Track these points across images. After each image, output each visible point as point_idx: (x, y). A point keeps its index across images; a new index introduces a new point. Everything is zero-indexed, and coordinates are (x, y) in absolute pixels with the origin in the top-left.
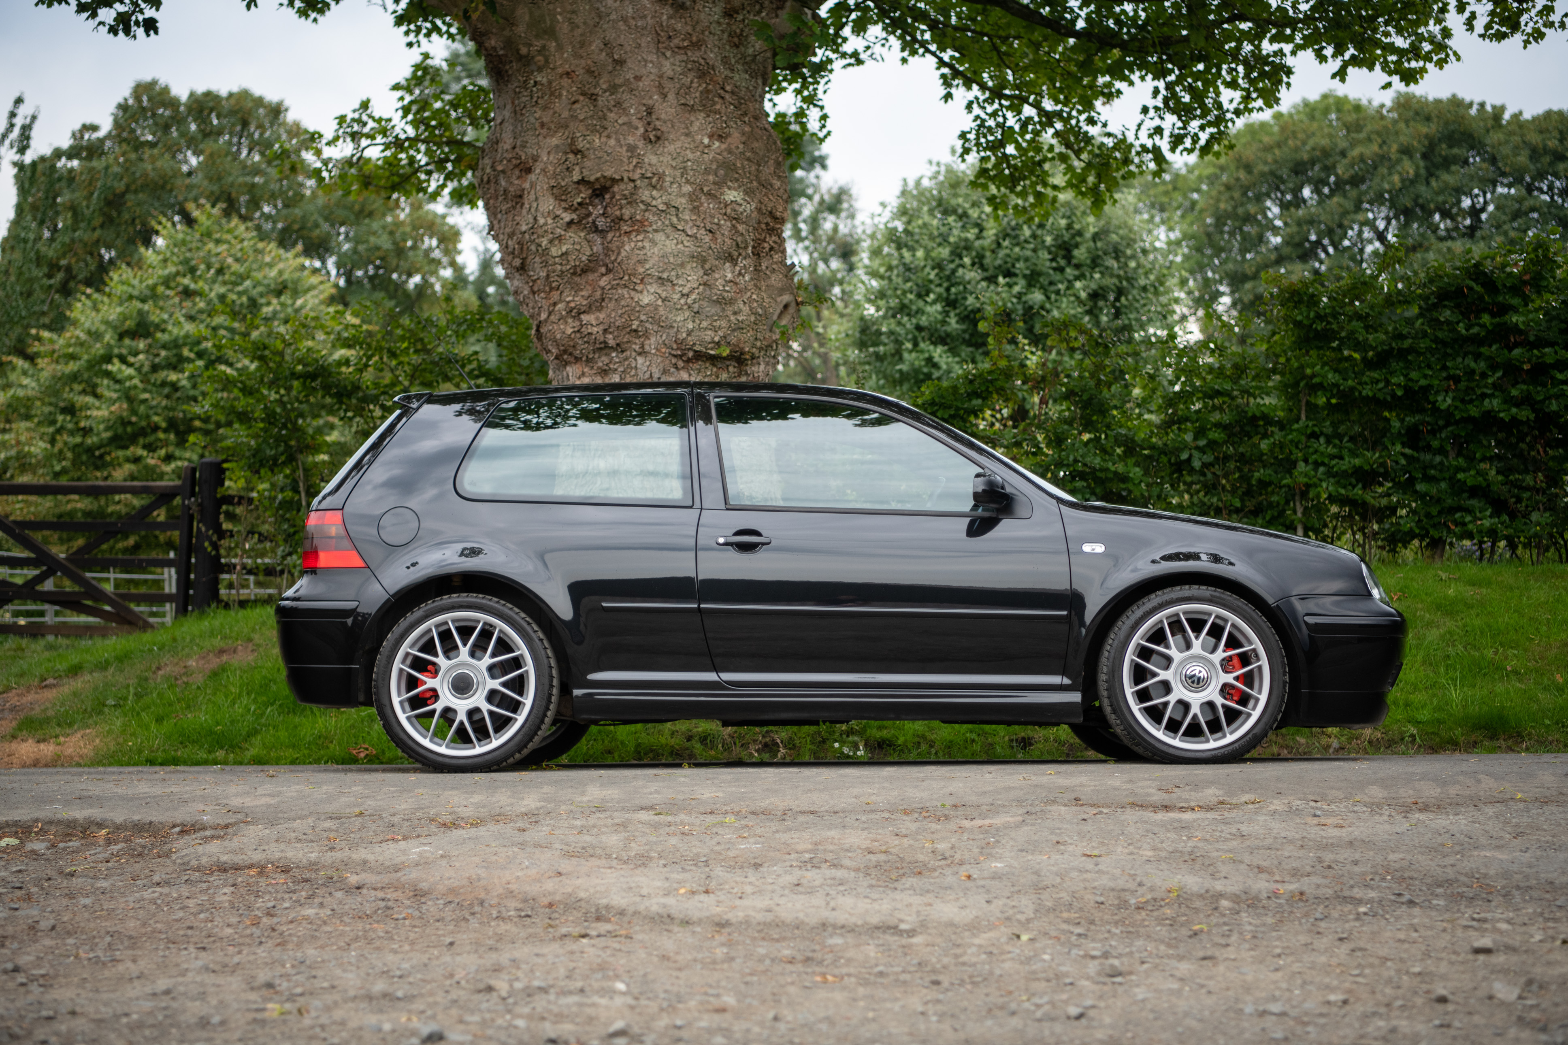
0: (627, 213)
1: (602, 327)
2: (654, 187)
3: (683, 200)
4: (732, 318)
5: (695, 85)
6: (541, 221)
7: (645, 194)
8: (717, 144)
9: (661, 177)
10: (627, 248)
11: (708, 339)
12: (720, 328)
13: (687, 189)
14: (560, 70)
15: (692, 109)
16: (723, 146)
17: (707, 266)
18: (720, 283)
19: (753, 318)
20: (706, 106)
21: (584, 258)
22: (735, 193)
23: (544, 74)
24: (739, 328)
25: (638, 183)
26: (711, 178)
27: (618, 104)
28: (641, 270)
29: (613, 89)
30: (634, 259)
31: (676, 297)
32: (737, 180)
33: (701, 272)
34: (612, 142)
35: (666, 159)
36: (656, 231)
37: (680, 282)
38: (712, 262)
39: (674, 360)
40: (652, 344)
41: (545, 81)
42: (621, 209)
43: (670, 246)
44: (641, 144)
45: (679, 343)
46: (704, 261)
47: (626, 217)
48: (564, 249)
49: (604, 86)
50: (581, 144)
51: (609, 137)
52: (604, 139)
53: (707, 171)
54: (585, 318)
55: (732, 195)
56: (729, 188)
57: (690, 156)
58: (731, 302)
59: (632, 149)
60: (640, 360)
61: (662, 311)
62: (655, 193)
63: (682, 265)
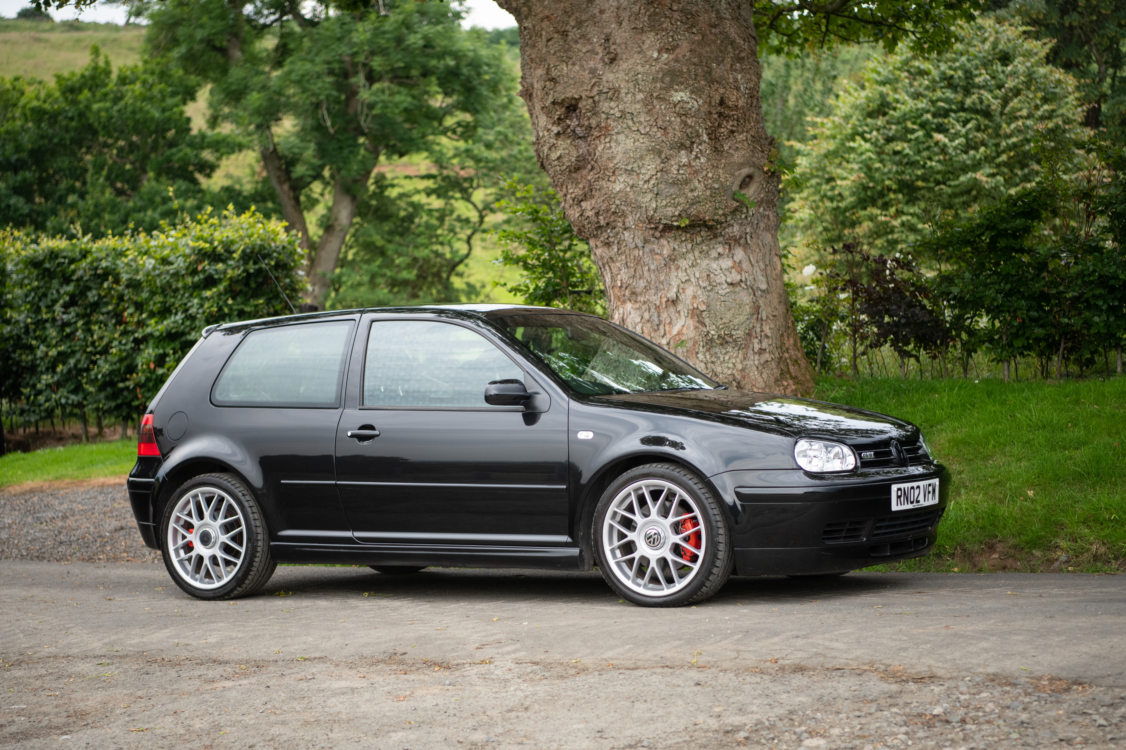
0: (593, 122)
1: (594, 211)
2: (611, 99)
3: (638, 106)
4: (690, 195)
5: (643, 11)
6: (541, 134)
7: (605, 106)
8: (665, 56)
9: (616, 91)
10: (600, 148)
11: (670, 214)
12: (679, 204)
13: (640, 96)
14: (541, 16)
15: (642, 31)
16: (671, 57)
17: (663, 156)
18: (674, 170)
19: (708, 193)
20: (654, 26)
21: (573, 159)
22: (682, 94)
23: (529, 20)
24: (695, 202)
25: (597, 98)
26: (658, 85)
27: (583, 36)
28: (611, 165)
29: (579, 24)
30: (605, 157)
31: (641, 183)
32: (682, 83)
33: (659, 161)
34: (577, 68)
35: (621, 75)
36: (618, 133)
37: (643, 171)
38: (666, 152)
39: (651, 232)
40: (630, 221)
41: (530, 26)
42: (589, 119)
43: (629, 144)
44: (600, 66)
45: (650, 220)
46: (660, 153)
47: (593, 126)
48: (558, 154)
49: (573, 24)
50: (554, 73)
51: (574, 64)
52: (570, 67)
53: (655, 80)
54: (583, 204)
55: (679, 96)
56: (676, 91)
57: (640, 69)
58: (686, 182)
59: (593, 71)
60: (626, 234)
61: (631, 195)
62: (612, 104)
63: (641, 158)
